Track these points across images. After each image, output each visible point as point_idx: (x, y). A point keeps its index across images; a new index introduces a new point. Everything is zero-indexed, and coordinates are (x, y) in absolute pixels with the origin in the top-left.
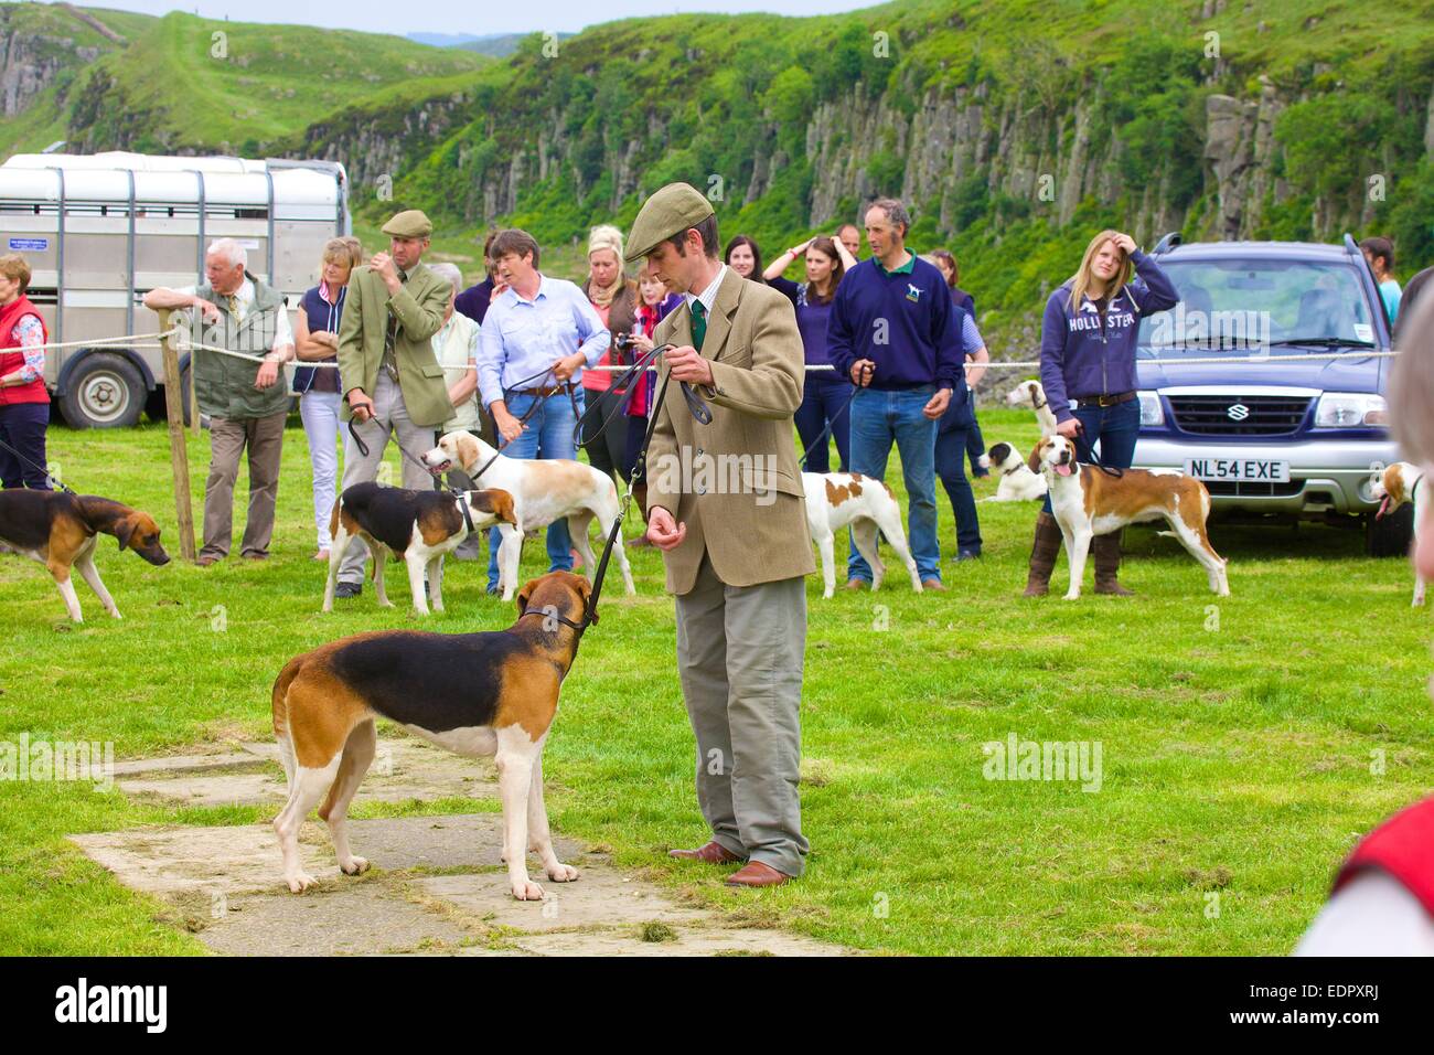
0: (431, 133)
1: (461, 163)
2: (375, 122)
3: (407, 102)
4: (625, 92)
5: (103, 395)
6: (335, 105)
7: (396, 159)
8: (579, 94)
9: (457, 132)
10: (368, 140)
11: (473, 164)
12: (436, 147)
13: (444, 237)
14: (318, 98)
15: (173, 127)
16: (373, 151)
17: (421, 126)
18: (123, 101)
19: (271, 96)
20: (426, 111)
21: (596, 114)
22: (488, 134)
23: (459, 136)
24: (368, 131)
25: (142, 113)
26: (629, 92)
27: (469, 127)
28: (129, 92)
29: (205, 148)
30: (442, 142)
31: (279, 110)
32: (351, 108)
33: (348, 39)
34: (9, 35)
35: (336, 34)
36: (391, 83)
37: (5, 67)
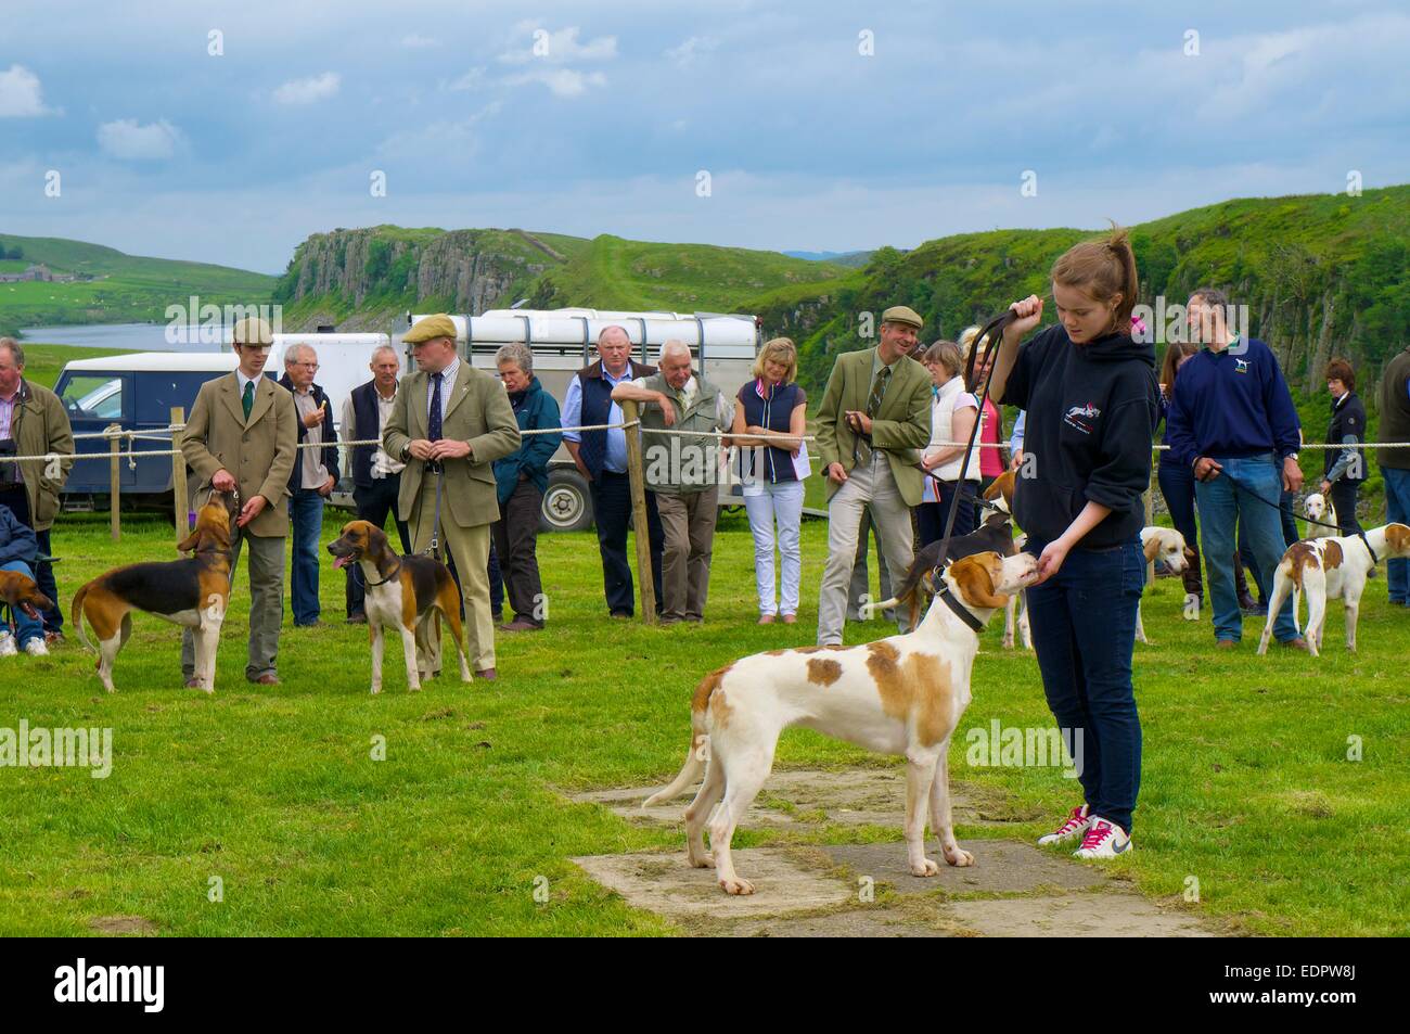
0: (803, 328)
1: (827, 350)
3: (785, 303)
4: (956, 292)
5: (563, 504)
8: (920, 295)
9: (824, 326)
12: (807, 338)
17: (796, 322)
19: (678, 300)
20: (800, 310)
21: (933, 311)
22: (849, 327)
23: (825, 329)
26: (960, 293)
27: (833, 322)
28: (568, 298)
30: (812, 334)
33: (737, 255)
34: (476, 254)
35: (729, 251)
36: (771, 289)
37: (472, 279)
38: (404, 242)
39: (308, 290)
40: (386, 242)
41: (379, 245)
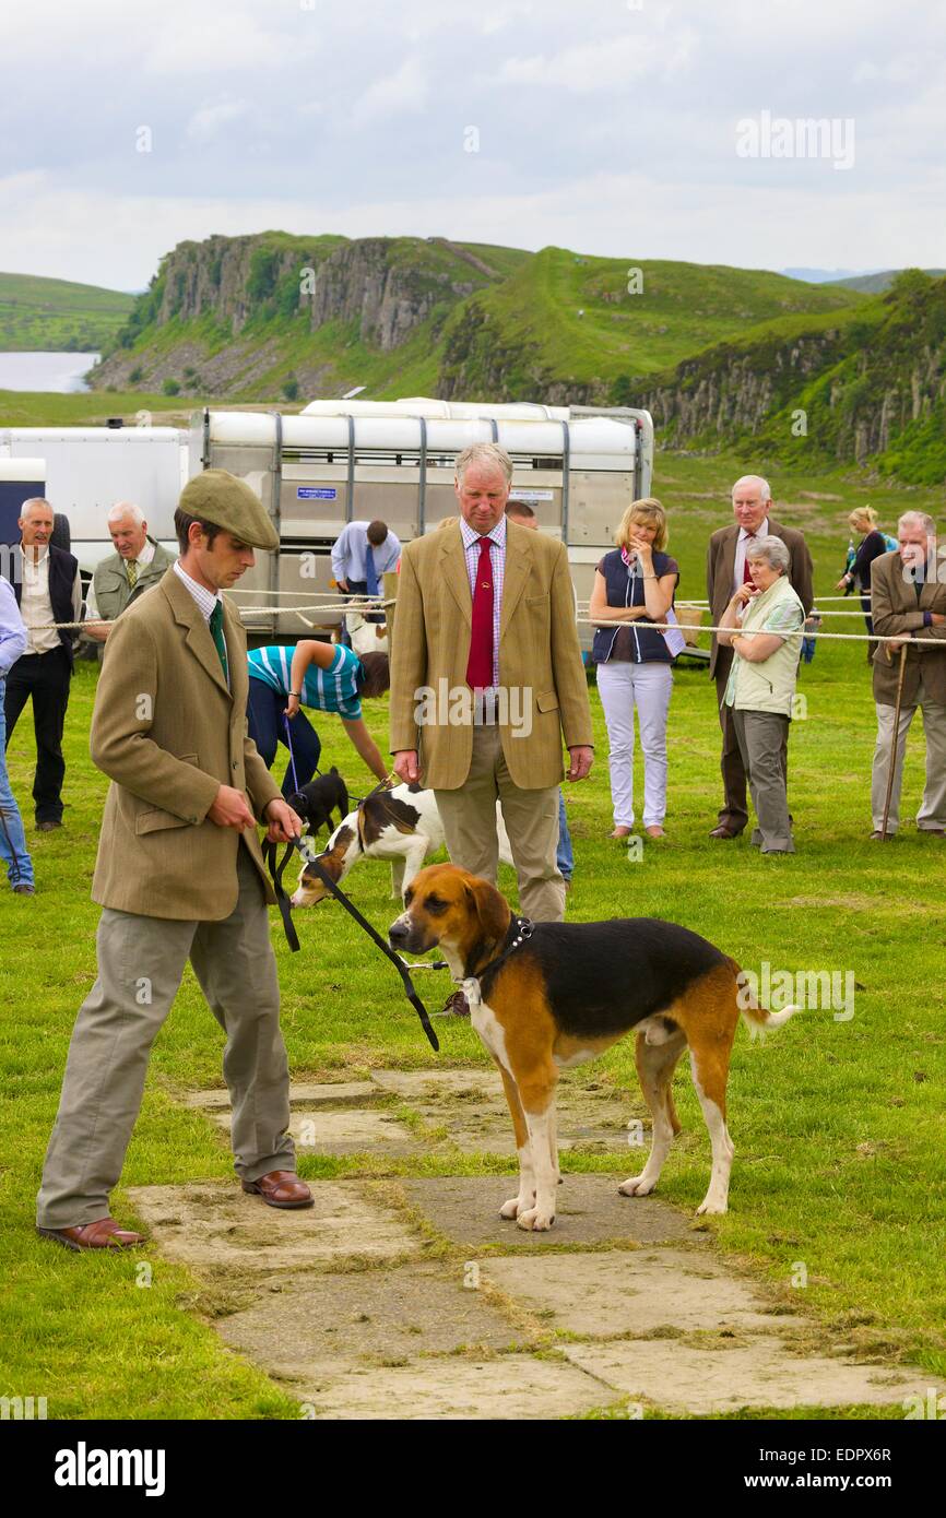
0: (803, 370)
1: (832, 400)
2: (747, 358)
3: (779, 339)
6: (707, 342)
7: (767, 396)
9: (830, 370)
10: (739, 377)
11: (843, 402)
12: (809, 385)
13: (814, 475)
14: (691, 335)
15: (543, 363)
16: (744, 388)
17: (793, 363)
18: (496, 336)
19: (643, 332)
20: (799, 348)
22: (861, 372)
23: (831, 374)
24: (739, 368)
25: (513, 349)
27: (841, 364)
28: (503, 327)
29: (576, 385)
30: (815, 379)
31: (651, 346)
32: (723, 344)
33: (720, 275)
34: (385, 271)
35: (710, 269)
36: (764, 319)
37: (381, 301)
38: (296, 252)
39: (174, 313)
40: (273, 252)
41: (265, 257)
